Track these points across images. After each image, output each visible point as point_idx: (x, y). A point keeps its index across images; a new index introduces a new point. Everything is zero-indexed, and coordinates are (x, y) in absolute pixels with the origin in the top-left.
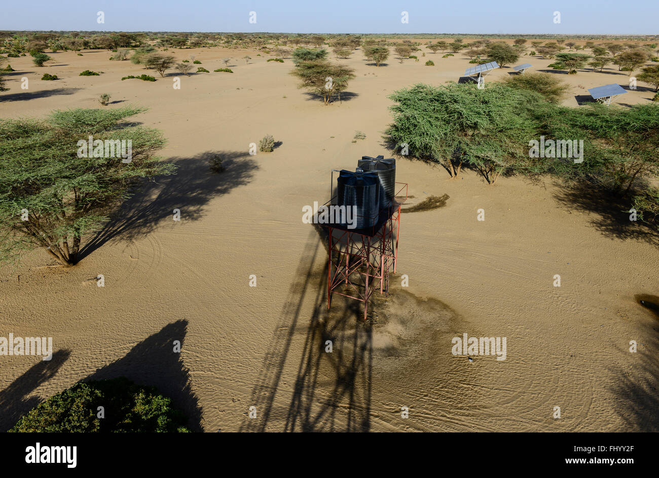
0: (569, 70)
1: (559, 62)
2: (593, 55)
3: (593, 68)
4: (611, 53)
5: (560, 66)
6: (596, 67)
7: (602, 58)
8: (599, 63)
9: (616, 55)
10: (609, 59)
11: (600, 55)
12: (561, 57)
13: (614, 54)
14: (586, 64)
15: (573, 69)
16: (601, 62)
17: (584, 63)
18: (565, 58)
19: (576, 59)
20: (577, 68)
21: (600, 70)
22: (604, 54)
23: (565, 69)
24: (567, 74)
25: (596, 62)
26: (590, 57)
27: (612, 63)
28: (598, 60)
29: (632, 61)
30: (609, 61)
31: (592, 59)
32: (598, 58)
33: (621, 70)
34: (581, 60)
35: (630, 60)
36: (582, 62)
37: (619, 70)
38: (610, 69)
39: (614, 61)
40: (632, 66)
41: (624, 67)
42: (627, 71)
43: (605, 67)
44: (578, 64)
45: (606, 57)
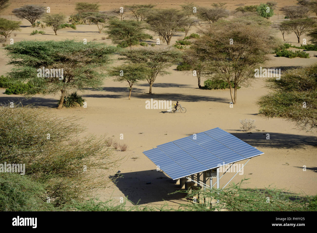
0: (57, 96)
1: (21, 69)
2: (110, 44)
3: (125, 84)
5: (25, 82)
6: (134, 80)
7: (145, 53)
8: (142, 70)
9: (174, 40)
10: (165, 53)
11: (130, 43)
12: (24, 52)
13: (167, 38)
14: (105, 72)
15: (70, 91)
16: (144, 64)
17: (98, 70)
18: (38, 56)
19: (72, 58)
20: (80, 87)
21: (146, 90)
22: (141, 39)
23: (44, 93)
24: (56, 106)
25: (128, 64)
26: (110, 52)
27: (175, 67)
28: (131, 57)
29: (230, 60)
30: (165, 61)
31: (116, 57)
32: (131, 52)
33: (205, 88)
34: (87, 63)
35: (223, 56)
36: (92, 69)
37: (200, 87)
38: (177, 86)
39: (181, 60)
40: (234, 74)
41: (213, 75)
42: (222, 88)
43: (158, 79)
44: (84, 75)
45: (149, 48)
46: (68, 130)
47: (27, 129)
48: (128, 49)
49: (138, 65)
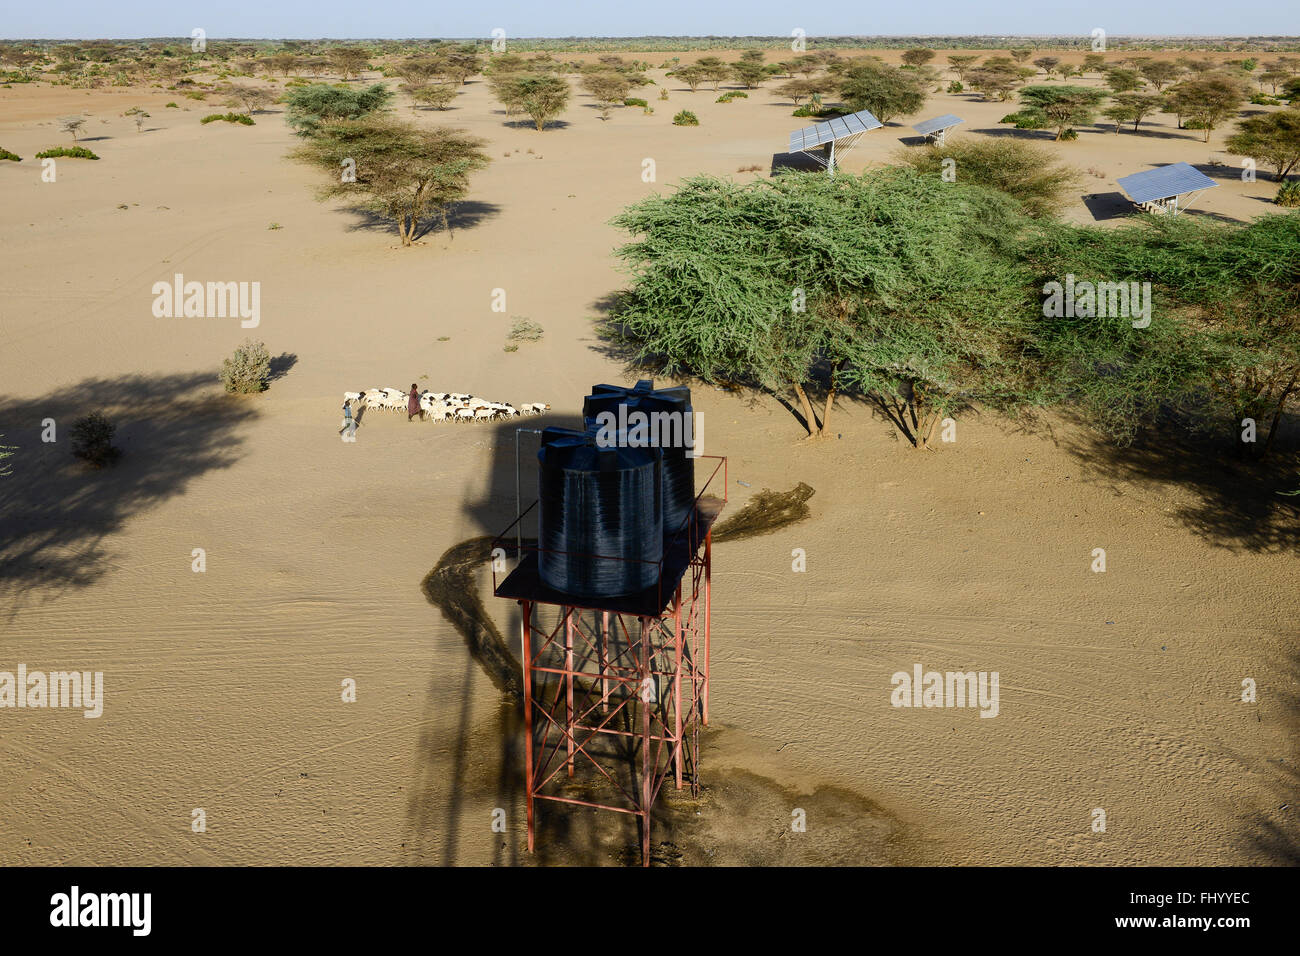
0: (1056, 130)
1: (1029, 108)
2: (1109, 89)
3: (1114, 122)
4: (1150, 85)
5: (1032, 119)
6: (1122, 119)
7: (1134, 97)
8: (1130, 111)
9: (1164, 87)
10: (1152, 98)
11: (1125, 88)
12: (1033, 95)
13: (1158, 85)
14: (1097, 112)
15: (1067, 127)
16: (1132, 107)
17: (1092, 111)
18: (1043, 97)
19: (1071, 100)
20: (1076, 124)
21: (1133, 127)
22: (1135, 85)
23: (1045, 127)
24: (1054, 139)
25: (1120, 106)
26: (1104, 95)
27: (1160, 109)
28: (1123, 101)
29: (1208, 104)
30: (1151, 104)
31: (1109, 99)
32: (1123, 96)
33: (1183, 128)
34: (1084, 104)
35: (1202, 101)
36: (1086, 109)
37: (1180, 128)
38: (1157, 125)
39: (1165, 104)
40: (1209, 117)
41: (1191, 118)
42: (1199, 128)
43: (1144, 119)
44: (1079, 114)
45: (1141, 93)
46: (1049, 159)
47: (1015, 156)
48: (1121, 93)
49: (1127, 107)
